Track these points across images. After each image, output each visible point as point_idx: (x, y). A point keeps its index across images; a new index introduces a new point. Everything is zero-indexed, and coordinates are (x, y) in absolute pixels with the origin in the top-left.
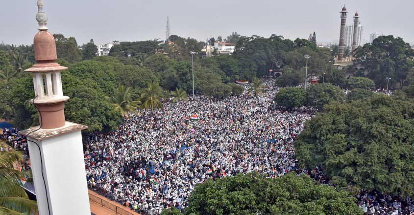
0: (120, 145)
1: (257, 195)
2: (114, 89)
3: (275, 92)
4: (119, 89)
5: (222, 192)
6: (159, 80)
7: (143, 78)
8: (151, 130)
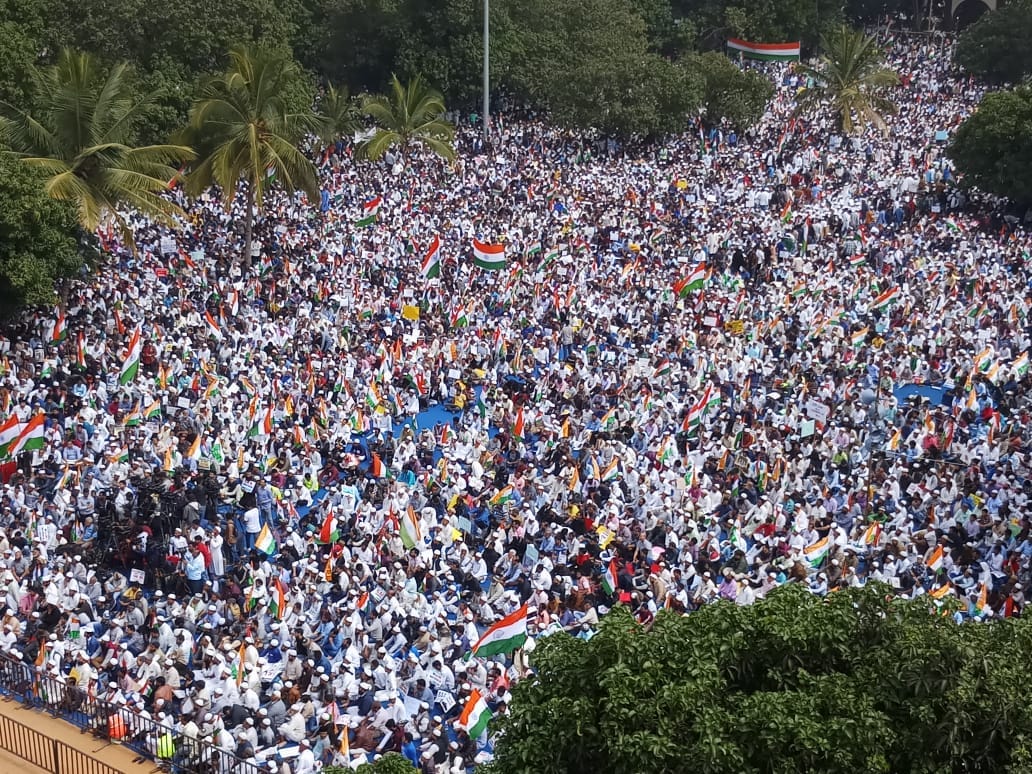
0: (71, 398)
1: (900, 718)
2: (35, 75)
3: (949, 110)
4: (64, 77)
5: (697, 695)
6: (293, 27)
7: (199, 13)
8: (253, 314)
